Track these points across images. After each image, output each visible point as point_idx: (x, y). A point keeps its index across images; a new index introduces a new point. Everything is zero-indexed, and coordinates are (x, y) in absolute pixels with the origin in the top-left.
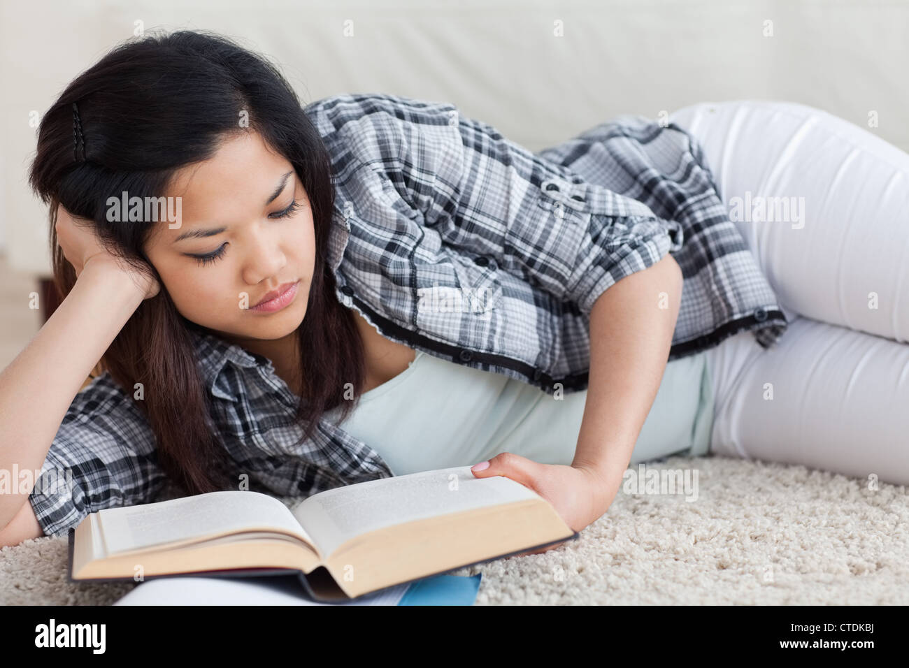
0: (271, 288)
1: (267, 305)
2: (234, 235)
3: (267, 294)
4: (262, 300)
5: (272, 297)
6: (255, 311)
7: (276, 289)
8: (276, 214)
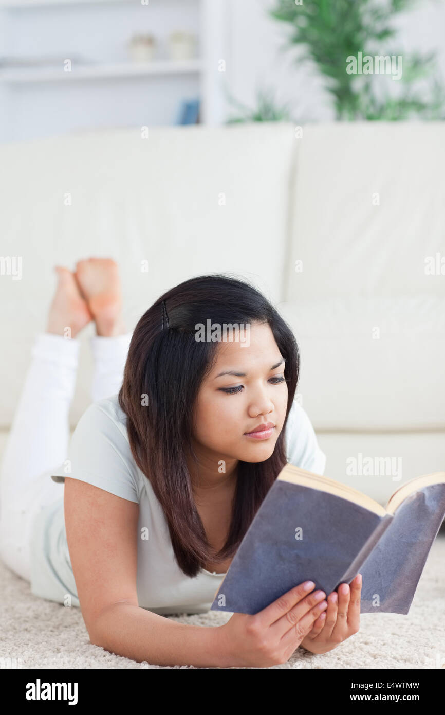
0: (263, 421)
1: (257, 434)
2: (248, 383)
3: (260, 425)
4: (256, 429)
5: (262, 428)
6: (248, 437)
7: (266, 423)
8: (273, 380)
